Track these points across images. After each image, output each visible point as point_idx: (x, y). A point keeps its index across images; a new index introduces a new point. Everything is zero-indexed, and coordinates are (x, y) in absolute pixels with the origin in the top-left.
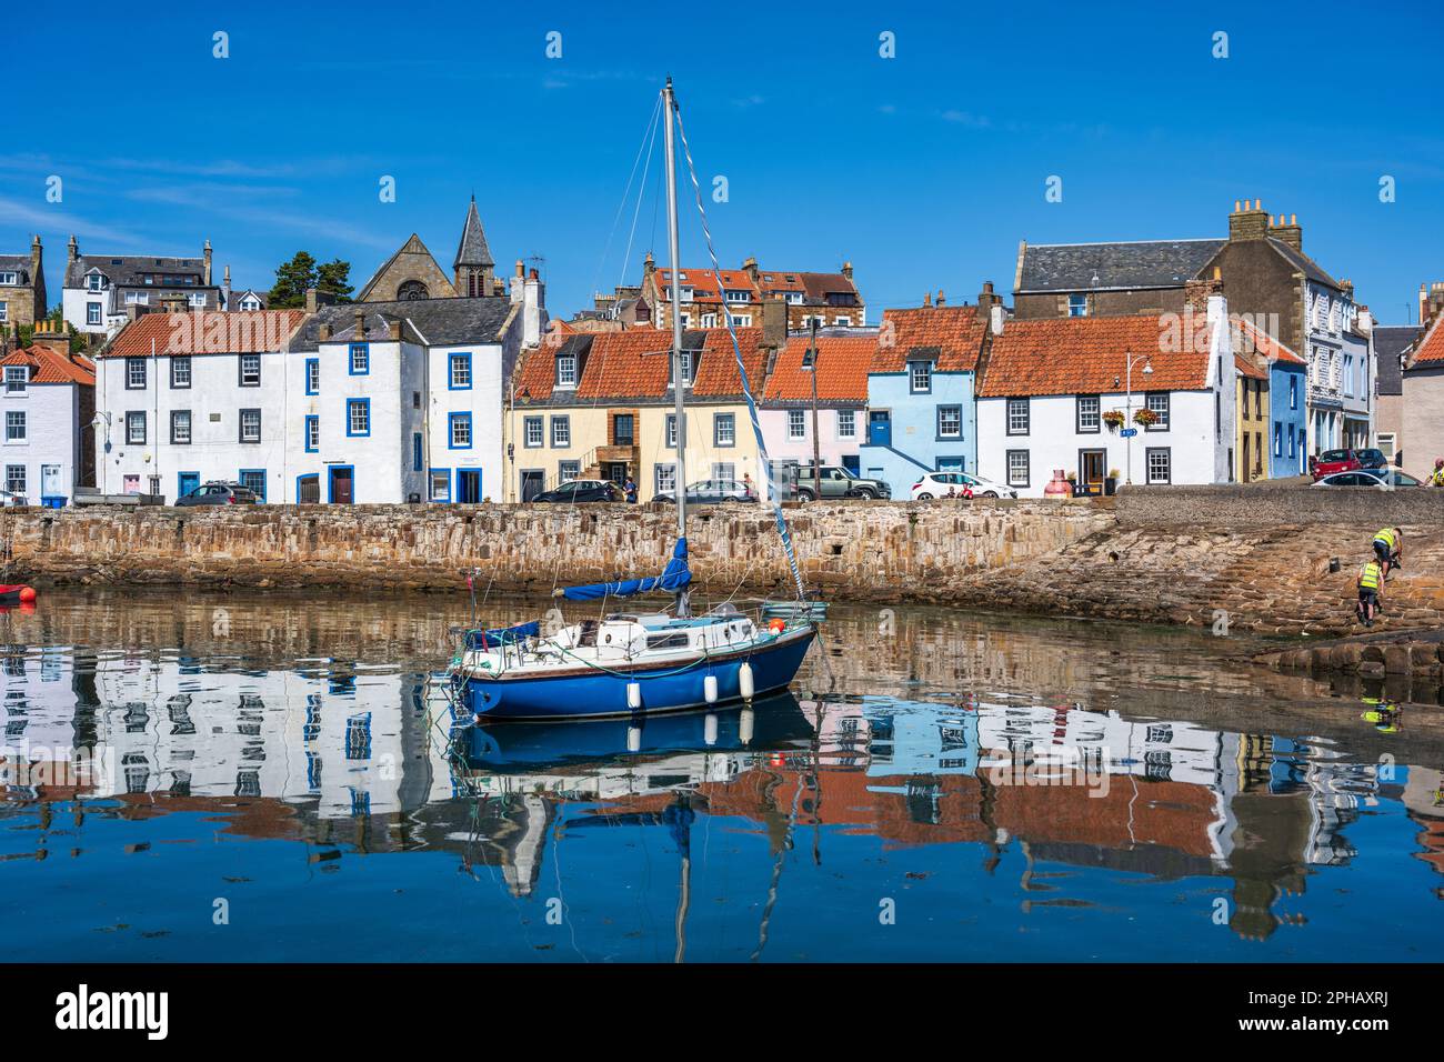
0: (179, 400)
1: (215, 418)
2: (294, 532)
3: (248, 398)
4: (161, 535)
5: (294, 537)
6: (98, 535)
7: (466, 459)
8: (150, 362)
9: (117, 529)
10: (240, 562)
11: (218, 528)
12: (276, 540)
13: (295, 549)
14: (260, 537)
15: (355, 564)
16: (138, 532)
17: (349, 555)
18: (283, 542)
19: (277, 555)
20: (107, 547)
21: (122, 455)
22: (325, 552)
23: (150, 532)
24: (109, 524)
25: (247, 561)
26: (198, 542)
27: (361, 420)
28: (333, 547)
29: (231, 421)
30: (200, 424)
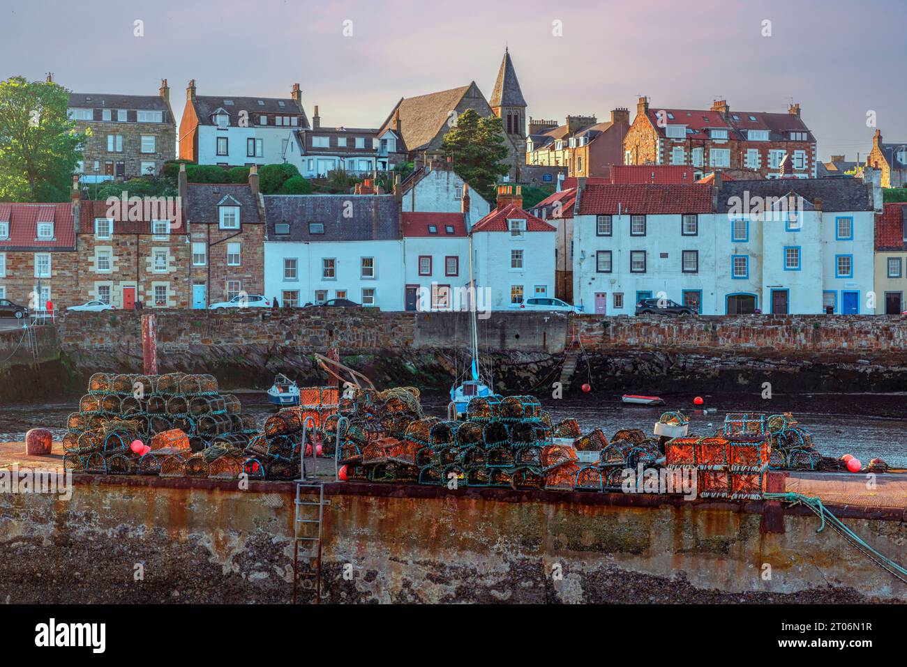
0: (638, 243)
1: (664, 256)
2: (802, 331)
3: (689, 243)
4: (700, 333)
5: (803, 335)
6: (648, 333)
7: (849, 285)
8: (615, 217)
9: (664, 329)
10: (762, 349)
11: (744, 328)
12: (790, 336)
13: (804, 342)
14: (777, 334)
15: (850, 350)
16: (681, 330)
17: (845, 345)
18: (795, 336)
19: (790, 345)
20: (657, 339)
21: (593, 279)
22: (826, 344)
23: (691, 331)
24: (657, 326)
25: (767, 348)
26: (728, 337)
27: (792, 260)
28: (832, 340)
29: (675, 258)
30: (653, 260)
